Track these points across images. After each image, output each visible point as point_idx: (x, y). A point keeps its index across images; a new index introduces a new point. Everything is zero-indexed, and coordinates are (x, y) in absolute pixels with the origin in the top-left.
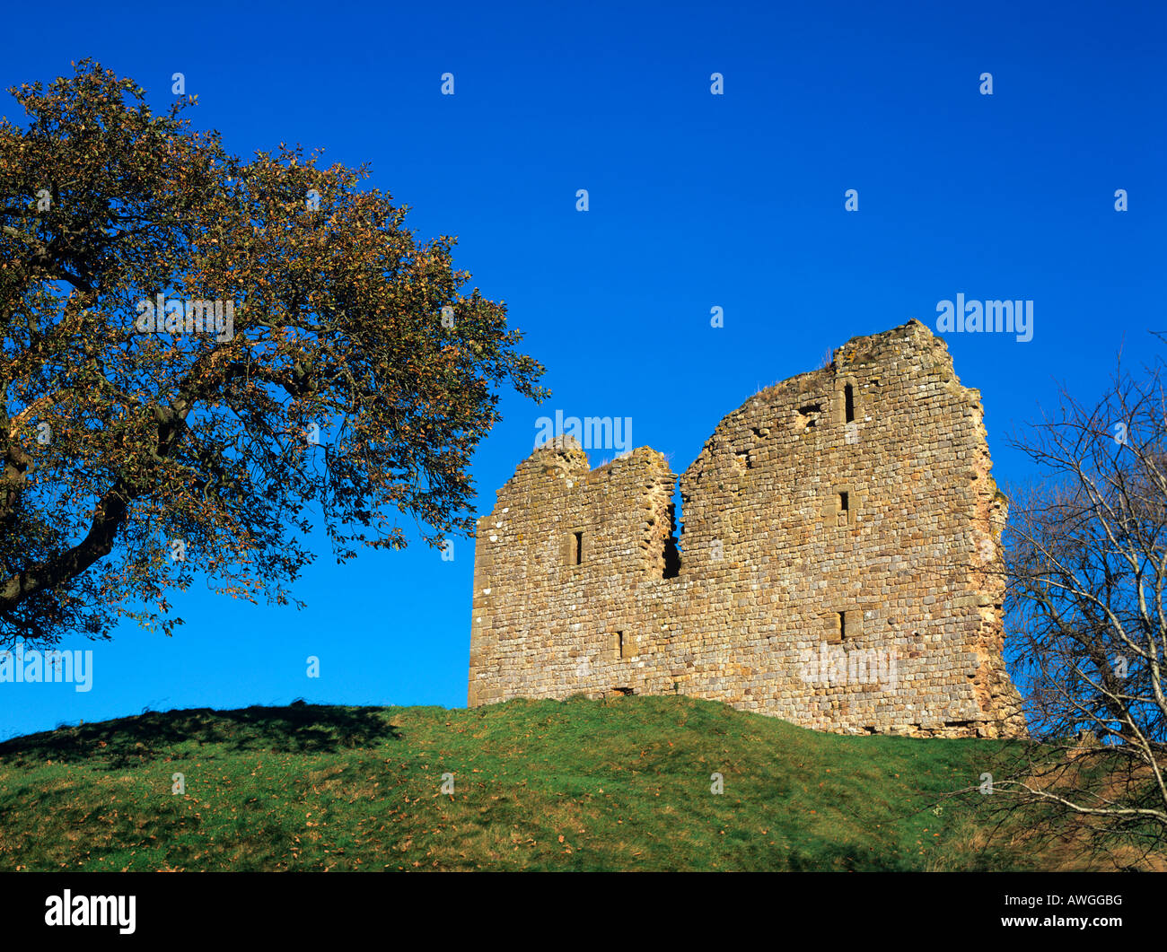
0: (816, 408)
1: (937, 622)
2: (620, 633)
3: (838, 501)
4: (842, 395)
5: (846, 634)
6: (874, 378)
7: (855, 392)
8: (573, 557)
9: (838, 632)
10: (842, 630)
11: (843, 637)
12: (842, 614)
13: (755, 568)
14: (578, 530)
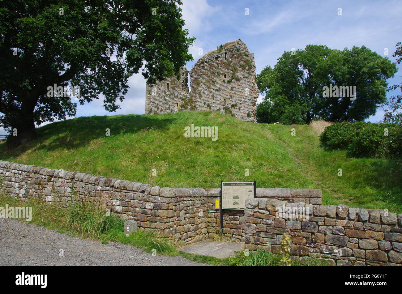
0: (219, 57)
1: (245, 101)
2: (177, 104)
3: (224, 76)
4: (224, 54)
5: (226, 103)
6: (231, 51)
7: (228, 54)
8: (167, 89)
9: (224, 103)
10: (225, 103)
11: (225, 104)
12: (225, 100)
13: (206, 90)
14: (168, 82)
